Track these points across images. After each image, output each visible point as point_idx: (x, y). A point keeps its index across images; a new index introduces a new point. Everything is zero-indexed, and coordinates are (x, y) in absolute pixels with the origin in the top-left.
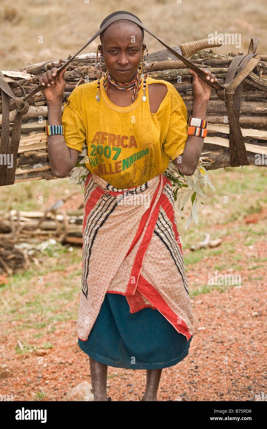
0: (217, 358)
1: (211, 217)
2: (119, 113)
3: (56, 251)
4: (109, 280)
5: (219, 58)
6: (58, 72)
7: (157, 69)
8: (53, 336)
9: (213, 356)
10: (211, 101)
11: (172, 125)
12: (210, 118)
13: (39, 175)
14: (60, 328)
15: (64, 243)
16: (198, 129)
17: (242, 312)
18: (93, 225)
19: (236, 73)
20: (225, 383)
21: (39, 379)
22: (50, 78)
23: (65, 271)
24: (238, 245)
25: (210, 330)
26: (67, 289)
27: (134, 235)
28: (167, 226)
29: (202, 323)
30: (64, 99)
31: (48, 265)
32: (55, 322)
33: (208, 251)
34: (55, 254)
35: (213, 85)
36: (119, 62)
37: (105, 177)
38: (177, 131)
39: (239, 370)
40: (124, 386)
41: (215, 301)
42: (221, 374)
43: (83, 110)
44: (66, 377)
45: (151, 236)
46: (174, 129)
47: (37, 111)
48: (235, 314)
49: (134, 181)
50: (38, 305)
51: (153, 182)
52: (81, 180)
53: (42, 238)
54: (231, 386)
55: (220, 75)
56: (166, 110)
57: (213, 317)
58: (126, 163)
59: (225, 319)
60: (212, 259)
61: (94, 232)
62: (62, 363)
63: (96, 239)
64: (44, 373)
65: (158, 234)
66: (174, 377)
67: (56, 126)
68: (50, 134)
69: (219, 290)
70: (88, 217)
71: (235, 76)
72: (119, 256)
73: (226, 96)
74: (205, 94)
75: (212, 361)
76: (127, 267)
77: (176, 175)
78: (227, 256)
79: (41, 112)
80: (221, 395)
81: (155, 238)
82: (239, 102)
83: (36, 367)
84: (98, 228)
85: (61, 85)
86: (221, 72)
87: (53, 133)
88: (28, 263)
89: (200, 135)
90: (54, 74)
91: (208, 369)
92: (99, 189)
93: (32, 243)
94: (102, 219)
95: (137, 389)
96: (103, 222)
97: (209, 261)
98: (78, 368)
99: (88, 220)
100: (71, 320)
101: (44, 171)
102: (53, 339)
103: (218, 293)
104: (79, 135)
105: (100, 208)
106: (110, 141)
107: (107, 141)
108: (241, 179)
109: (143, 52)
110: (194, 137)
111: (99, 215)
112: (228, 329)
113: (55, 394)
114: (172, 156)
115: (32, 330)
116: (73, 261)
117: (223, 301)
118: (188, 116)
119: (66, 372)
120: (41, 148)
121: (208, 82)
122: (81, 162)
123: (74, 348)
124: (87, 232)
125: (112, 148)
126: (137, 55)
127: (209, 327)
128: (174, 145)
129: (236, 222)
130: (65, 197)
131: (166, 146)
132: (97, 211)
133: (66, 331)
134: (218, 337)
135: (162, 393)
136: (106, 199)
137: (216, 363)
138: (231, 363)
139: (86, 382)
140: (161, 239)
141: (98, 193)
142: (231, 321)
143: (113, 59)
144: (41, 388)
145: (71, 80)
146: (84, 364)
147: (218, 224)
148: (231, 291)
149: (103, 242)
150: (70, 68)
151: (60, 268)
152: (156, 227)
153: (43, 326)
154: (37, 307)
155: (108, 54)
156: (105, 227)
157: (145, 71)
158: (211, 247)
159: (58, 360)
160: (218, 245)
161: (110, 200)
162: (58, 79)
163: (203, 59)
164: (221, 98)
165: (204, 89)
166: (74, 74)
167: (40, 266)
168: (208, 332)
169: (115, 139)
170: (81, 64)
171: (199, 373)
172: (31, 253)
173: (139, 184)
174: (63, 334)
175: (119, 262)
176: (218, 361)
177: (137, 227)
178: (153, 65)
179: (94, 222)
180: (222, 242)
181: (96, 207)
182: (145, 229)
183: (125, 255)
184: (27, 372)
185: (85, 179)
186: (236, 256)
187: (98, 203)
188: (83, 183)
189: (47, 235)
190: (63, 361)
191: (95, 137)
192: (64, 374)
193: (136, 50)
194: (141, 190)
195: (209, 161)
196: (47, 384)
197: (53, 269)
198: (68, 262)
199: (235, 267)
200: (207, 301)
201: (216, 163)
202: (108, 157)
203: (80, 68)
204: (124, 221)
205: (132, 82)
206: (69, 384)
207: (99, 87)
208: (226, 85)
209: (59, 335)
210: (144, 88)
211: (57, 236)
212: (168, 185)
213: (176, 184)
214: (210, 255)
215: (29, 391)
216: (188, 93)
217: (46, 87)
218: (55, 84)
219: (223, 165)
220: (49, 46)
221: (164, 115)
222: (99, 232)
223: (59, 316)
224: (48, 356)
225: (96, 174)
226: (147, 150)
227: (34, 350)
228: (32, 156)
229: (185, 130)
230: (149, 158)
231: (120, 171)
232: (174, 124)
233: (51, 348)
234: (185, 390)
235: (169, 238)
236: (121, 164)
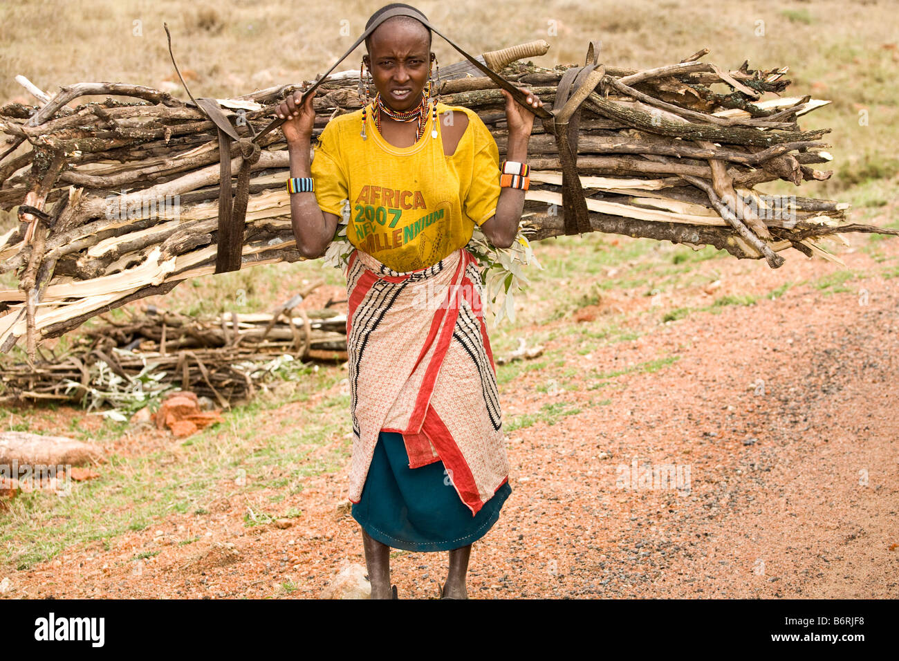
0: (550, 523)
1: (524, 313)
2: (397, 157)
3: (293, 371)
4: (385, 411)
5: (542, 72)
6: (304, 98)
7: (450, 91)
8: (299, 498)
9: (544, 520)
10: (534, 137)
11: (476, 173)
12: (533, 163)
13: (278, 254)
14: (310, 486)
15: (305, 359)
16: (516, 178)
17: (583, 453)
18: (362, 327)
19: (570, 94)
20: (565, 559)
21: (283, 563)
22: (292, 107)
23: (310, 402)
24: (568, 354)
25: (536, 481)
26: (315, 428)
27: (424, 342)
28: (472, 326)
29: (525, 471)
30: (313, 139)
31: (282, 392)
32: (301, 477)
33: (525, 364)
34: (292, 377)
35: (535, 111)
36: (395, 78)
37: (379, 254)
38: (485, 182)
39: (585, 539)
40: (414, 568)
41: (541, 437)
42: (558, 546)
43: (342, 153)
44: (324, 559)
45: (449, 341)
46: (480, 179)
47: (272, 158)
48: (573, 456)
49: (423, 260)
50: (272, 452)
51: (451, 260)
52: (342, 260)
53: (271, 352)
54: (574, 563)
55: (545, 97)
56: (468, 150)
57: (540, 462)
58: (410, 232)
59: (558, 464)
60: (531, 376)
61: (362, 338)
62: (316, 538)
63: (367, 349)
64: (291, 554)
65: (459, 339)
66: (488, 552)
67: (303, 179)
68: (293, 190)
69: (547, 422)
70: (354, 317)
71: (568, 99)
72: (399, 373)
73: (556, 128)
74: (525, 125)
75: (544, 527)
76: (411, 390)
77: (484, 249)
78: (554, 370)
79: (279, 159)
80: (560, 578)
81: (455, 344)
82: (576, 137)
83: (277, 546)
84: (369, 332)
85: (307, 118)
86: (547, 93)
87: (299, 190)
88: (253, 390)
89: (520, 187)
90: (298, 101)
91: (538, 539)
92: (369, 273)
93: (258, 361)
94: (375, 319)
95: (433, 573)
96: (377, 323)
97: (528, 379)
98: (341, 544)
99: (353, 321)
100: (325, 474)
101: (284, 249)
102: (301, 503)
103: (545, 426)
104: (337, 191)
105: (372, 302)
106: (384, 199)
107: (380, 199)
108: (565, 256)
109: (431, 65)
110: (511, 190)
111: (371, 313)
112: (564, 479)
113: (309, 584)
114: (479, 219)
115: (266, 490)
116: (321, 386)
117: (554, 438)
118: (501, 160)
119: (324, 552)
120: (279, 214)
121: (529, 107)
122: (342, 233)
123: (333, 515)
124: (353, 339)
125: (387, 210)
126: (422, 67)
127: (536, 476)
128: (481, 203)
129: (563, 319)
130: (304, 291)
131: (468, 204)
132: (367, 307)
133: (319, 491)
134: (549, 492)
135: (472, 578)
136: (380, 288)
137: (550, 530)
138: (572, 530)
139: (357, 565)
140: (465, 345)
141: (368, 279)
142: (568, 467)
143: (386, 75)
144: (287, 576)
145: (322, 111)
146: (350, 539)
147: (535, 323)
148: (565, 422)
149: (377, 353)
150: (320, 93)
151: (302, 397)
152: (457, 328)
153: (284, 484)
154: (271, 456)
155: (379, 68)
156: (380, 329)
157: (434, 94)
158: (529, 358)
159: (311, 534)
160: (540, 355)
161: (387, 289)
162: (304, 108)
163: (520, 75)
164: (548, 131)
165: (522, 117)
166: (325, 101)
167: (270, 394)
168: (535, 485)
169: (392, 195)
170: (336, 86)
171: (526, 546)
172: (256, 375)
173: (429, 264)
174: (314, 495)
175: (400, 383)
176: (553, 527)
177: (428, 329)
178: (445, 84)
179: (364, 323)
180: (544, 350)
181: (366, 300)
182: (440, 331)
183: (410, 372)
184: (265, 553)
185: (348, 259)
186: (568, 371)
187: (368, 294)
188: (344, 265)
189: (279, 348)
190: (319, 535)
191: (362, 193)
192: (321, 554)
193: (421, 62)
194: (432, 272)
195: (533, 228)
196: (295, 570)
197: (290, 399)
198: (312, 388)
199: (567, 386)
200: (530, 438)
201: (543, 229)
202: (383, 223)
203: (336, 92)
204: (408, 320)
205: (416, 109)
206: (329, 570)
207: (364, 119)
208: (555, 112)
209: (308, 497)
210: (434, 119)
211: (294, 349)
212: (473, 264)
213: (484, 263)
214: (527, 369)
215: (270, 581)
216: (498, 125)
217: (286, 120)
218: (300, 116)
219: (553, 233)
220: (268, 66)
221: (465, 158)
222: (370, 338)
223: (305, 468)
224: (295, 529)
225: (365, 251)
226: (442, 211)
227: (274, 521)
228: (265, 227)
229: (497, 179)
230: (445, 224)
231: (400, 245)
232: (481, 171)
233: (298, 517)
234: (506, 572)
235: (476, 344)
236: (401, 234)
